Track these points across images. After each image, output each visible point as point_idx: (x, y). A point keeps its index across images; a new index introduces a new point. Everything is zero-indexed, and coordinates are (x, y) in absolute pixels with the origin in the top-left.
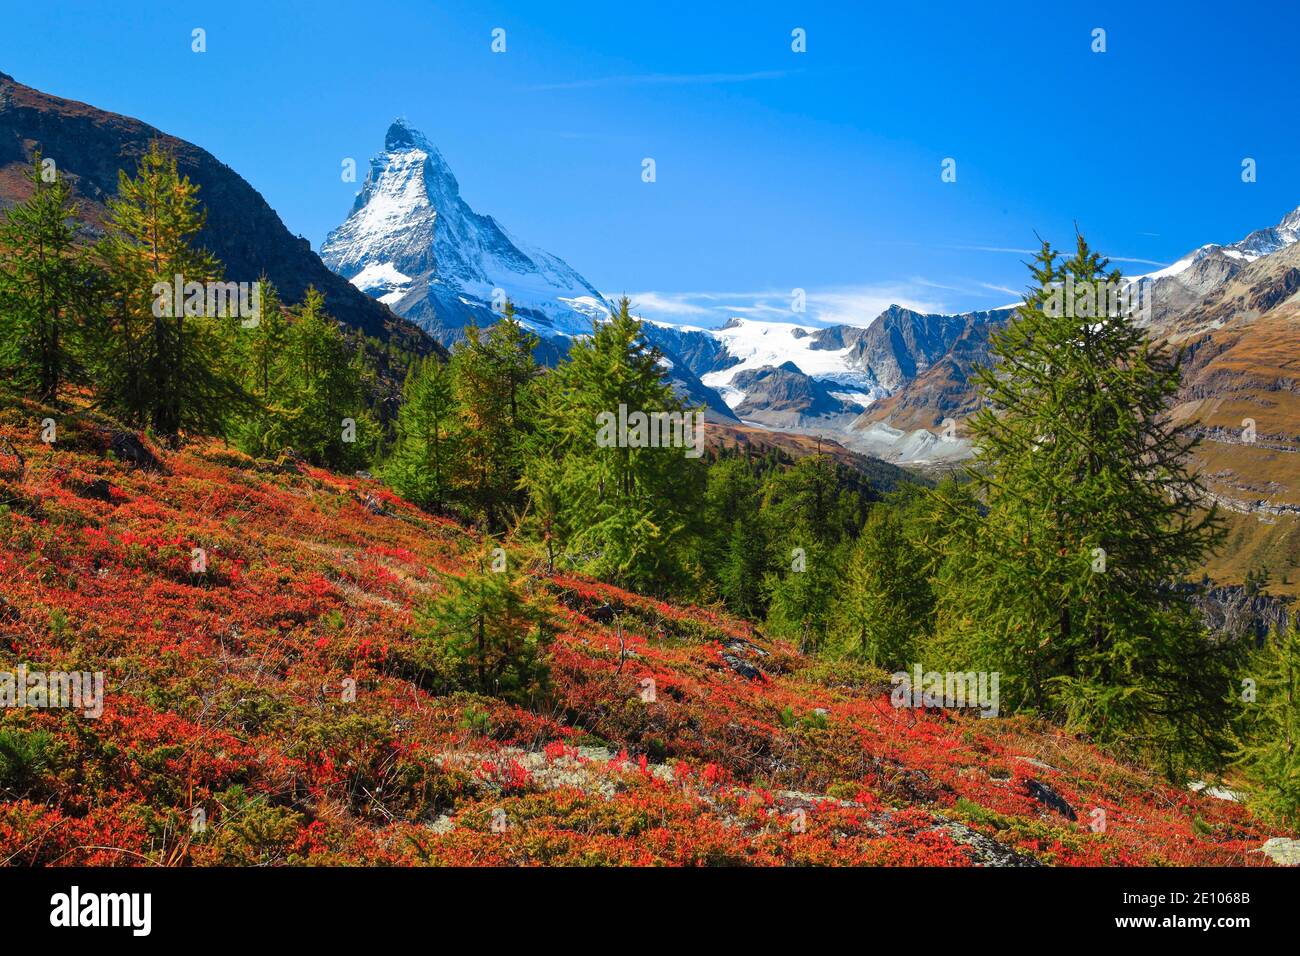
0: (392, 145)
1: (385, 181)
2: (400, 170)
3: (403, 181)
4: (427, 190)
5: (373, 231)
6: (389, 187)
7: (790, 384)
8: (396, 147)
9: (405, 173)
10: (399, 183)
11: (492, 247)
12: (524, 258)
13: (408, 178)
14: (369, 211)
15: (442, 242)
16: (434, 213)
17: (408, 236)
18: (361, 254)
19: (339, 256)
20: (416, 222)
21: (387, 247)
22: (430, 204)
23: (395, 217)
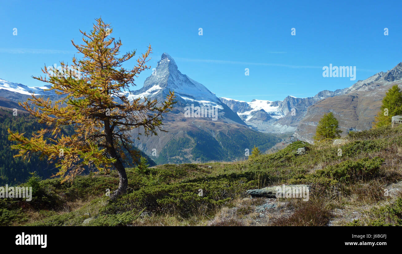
4: (169, 68)
6: (161, 68)
7: (262, 114)
8: (164, 59)
9: (164, 65)
11: (185, 81)
12: (193, 84)
16: (169, 74)
17: (163, 79)
18: (153, 83)
19: (148, 83)
20: (165, 76)
21: (158, 81)
22: (169, 71)
23: (161, 74)
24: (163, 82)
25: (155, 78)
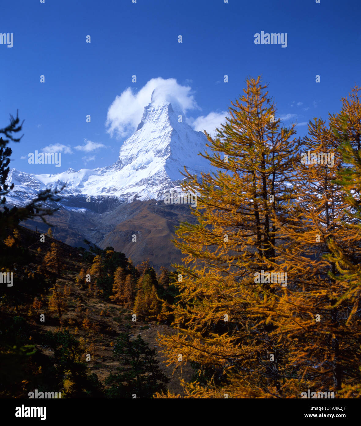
1: (150, 116)
2: (157, 110)
3: (158, 116)
4: (169, 119)
5: (144, 139)
6: (152, 118)
9: (159, 111)
10: (156, 117)
13: (161, 114)
14: (143, 130)
15: (175, 142)
16: (172, 129)
17: (159, 140)
18: (139, 150)
19: (129, 151)
20: (163, 133)
21: (150, 145)
22: (170, 125)
23: (155, 132)
24: (159, 148)
25: (142, 140)
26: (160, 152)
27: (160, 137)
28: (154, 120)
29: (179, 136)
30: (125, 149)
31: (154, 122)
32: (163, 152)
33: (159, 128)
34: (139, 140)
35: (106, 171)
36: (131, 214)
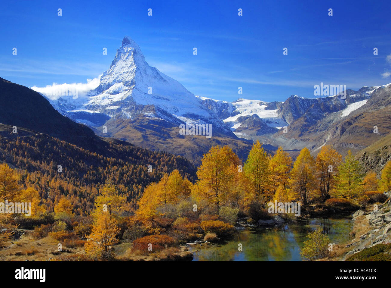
0: (124, 44)
2: (126, 53)
8: (125, 45)
10: (126, 57)
11: (155, 77)
12: (165, 81)
14: (116, 66)
15: (138, 76)
16: (136, 67)
17: (128, 74)
18: (113, 80)
19: (106, 80)
20: (130, 70)
21: (121, 77)
22: (135, 64)
23: (124, 68)
24: (127, 79)
25: (116, 73)
26: (128, 82)
27: (127, 72)
28: (124, 60)
29: (140, 72)
30: (104, 78)
31: (124, 61)
32: (130, 82)
33: (127, 66)
34: (114, 73)
35: (91, 92)
36: (117, 127)
